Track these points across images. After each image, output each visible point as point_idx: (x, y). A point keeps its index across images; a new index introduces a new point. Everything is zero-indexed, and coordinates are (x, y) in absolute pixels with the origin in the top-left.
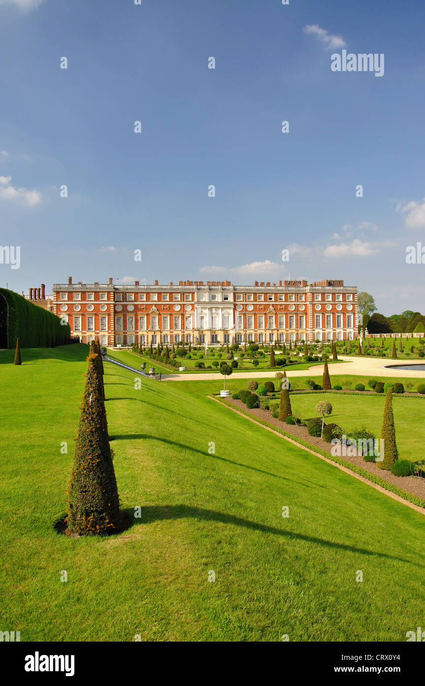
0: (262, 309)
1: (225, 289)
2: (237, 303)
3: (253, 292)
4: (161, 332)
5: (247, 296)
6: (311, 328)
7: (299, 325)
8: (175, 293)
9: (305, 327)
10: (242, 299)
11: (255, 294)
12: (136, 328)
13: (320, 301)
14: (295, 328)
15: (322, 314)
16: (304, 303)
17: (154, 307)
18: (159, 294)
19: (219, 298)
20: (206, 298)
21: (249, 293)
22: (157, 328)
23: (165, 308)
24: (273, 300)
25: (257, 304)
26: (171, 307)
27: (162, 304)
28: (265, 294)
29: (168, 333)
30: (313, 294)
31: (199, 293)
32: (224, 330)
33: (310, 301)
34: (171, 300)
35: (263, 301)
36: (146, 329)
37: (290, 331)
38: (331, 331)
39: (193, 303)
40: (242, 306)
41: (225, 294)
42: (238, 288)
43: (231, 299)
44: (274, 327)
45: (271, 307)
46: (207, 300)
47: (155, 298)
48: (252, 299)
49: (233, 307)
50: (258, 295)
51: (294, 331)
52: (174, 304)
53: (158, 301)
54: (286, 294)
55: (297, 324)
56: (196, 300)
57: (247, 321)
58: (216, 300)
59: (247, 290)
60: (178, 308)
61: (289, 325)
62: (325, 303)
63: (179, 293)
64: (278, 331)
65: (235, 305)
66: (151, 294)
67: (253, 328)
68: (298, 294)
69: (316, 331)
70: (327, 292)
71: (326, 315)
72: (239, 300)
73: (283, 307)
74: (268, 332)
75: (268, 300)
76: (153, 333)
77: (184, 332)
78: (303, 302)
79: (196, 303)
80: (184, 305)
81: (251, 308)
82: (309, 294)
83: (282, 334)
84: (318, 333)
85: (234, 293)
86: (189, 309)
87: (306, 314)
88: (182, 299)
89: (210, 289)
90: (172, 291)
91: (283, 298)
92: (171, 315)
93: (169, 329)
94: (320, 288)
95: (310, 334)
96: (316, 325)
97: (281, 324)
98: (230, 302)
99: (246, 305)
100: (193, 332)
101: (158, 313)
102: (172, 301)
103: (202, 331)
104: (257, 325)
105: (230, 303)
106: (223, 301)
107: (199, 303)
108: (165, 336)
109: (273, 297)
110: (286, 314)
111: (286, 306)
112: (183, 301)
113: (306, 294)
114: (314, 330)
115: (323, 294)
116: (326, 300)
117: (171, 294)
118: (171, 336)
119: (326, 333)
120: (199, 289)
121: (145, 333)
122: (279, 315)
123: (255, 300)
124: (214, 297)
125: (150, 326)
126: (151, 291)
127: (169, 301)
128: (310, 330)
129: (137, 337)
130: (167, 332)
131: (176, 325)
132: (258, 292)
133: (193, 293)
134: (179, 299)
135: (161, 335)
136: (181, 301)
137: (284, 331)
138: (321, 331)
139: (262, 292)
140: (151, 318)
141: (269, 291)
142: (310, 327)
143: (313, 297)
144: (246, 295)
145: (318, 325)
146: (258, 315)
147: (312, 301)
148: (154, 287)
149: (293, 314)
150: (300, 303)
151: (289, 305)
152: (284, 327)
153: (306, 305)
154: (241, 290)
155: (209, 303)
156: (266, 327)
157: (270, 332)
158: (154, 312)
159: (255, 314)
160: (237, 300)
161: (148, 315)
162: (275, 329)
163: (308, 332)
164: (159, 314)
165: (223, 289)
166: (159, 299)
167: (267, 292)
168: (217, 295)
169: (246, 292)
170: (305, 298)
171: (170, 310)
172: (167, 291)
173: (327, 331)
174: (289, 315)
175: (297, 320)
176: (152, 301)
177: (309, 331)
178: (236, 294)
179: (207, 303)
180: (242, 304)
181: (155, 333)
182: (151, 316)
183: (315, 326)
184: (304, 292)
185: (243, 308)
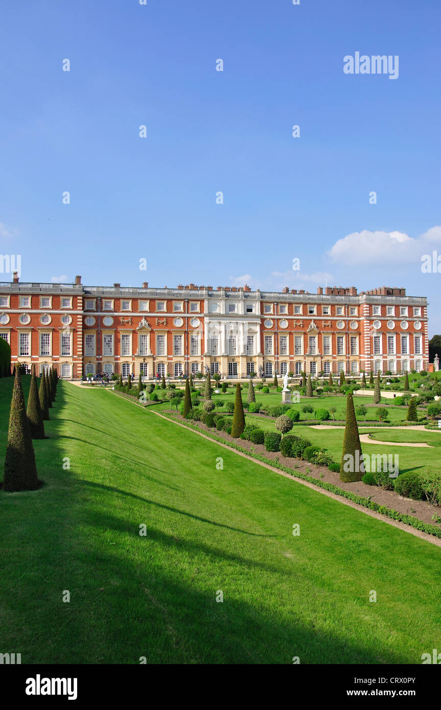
0: (300, 326)
1: (249, 296)
2: (265, 317)
3: (288, 301)
4: (154, 359)
5: (279, 307)
6: (368, 354)
7: (350, 350)
8: (175, 300)
9: (358, 353)
10: (272, 312)
11: (290, 304)
12: (116, 353)
13: (379, 316)
14: (344, 354)
15: (383, 334)
16: (357, 319)
17: (143, 321)
18: (152, 301)
19: (240, 309)
20: (221, 308)
21: (281, 303)
22: (148, 353)
23: (161, 322)
24: (315, 313)
25: (293, 319)
26: (169, 321)
27: (155, 317)
28: (305, 304)
29: (165, 360)
30: (370, 305)
31: (211, 302)
32: (246, 356)
33: (367, 316)
34: (169, 310)
35: (301, 315)
36: (131, 354)
37: (338, 359)
38: (394, 358)
39: (202, 315)
40: (272, 322)
41: (248, 303)
42: (266, 295)
43: (256, 310)
44: (317, 352)
45: (312, 323)
46: (222, 312)
47: (146, 306)
48: (286, 312)
49: (259, 322)
50: (294, 305)
51: (344, 358)
52: (174, 317)
53: (150, 312)
54: (333, 305)
55: (347, 348)
56: (206, 311)
57: (279, 343)
58: (236, 311)
59: (279, 298)
60: (179, 323)
61: (337, 349)
62: (387, 318)
63: (181, 300)
64: (322, 358)
65: (263, 320)
66: (139, 301)
67: (288, 353)
68: (348, 305)
69: (375, 358)
70: (388, 303)
71: (388, 335)
72: (267, 313)
73: (329, 323)
74: (309, 360)
75: (309, 314)
76: (141, 360)
77: (188, 359)
78: (356, 317)
79: (206, 316)
80: (189, 318)
81: (284, 325)
82: (365, 306)
83: (327, 363)
84: (378, 361)
85: (262, 303)
86: (196, 323)
87: (360, 334)
88: (186, 310)
89: (227, 296)
90: (170, 297)
91: (329, 310)
92: (169, 332)
93: (166, 354)
94: (380, 297)
95: (366, 363)
96: (374, 349)
97: (326, 348)
98: (255, 315)
99: (278, 320)
100: (202, 359)
101: (150, 329)
102: (171, 313)
103: (215, 358)
104: (294, 349)
105: (255, 317)
106: (245, 314)
107: (210, 315)
108: (161, 364)
109: (315, 310)
110: (333, 334)
111: (334, 322)
112: (188, 313)
113: (359, 305)
114: (372, 357)
115: (383, 306)
116: (388, 315)
117: (169, 301)
118: (170, 365)
119: (388, 362)
120: (210, 295)
121: (130, 360)
122: (323, 336)
123: (290, 313)
124: (232, 308)
125: (138, 350)
126: (140, 296)
127: (167, 313)
128: (366, 356)
129: (117, 366)
130: (163, 357)
131: (177, 348)
132: (295, 301)
133: (202, 301)
134: (182, 310)
135: (154, 363)
136: (184, 313)
137: (330, 358)
138: (380, 358)
139: (300, 301)
140: (139, 337)
141: (310, 301)
142: (366, 352)
143: (370, 310)
144: (277, 305)
145: (377, 350)
146: (295, 335)
147: (369, 316)
148: (144, 291)
149: (343, 333)
150: (352, 319)
151: (336, 320)
152: (331, 353)
153: (360, 321)
154: (271, 298)
155: (226, 316)
156: (305, 351)
157: (311, 359)
158: (144, 328)
159: (291, 334)
160: (265, 313)
161: (134, 332)
162: (317, 356)
163: (362, 360)
164: (152, 332)
165: (246, 296)
166: (152, 309)
167: (307, 302)
168: (236, 305)
169: (278, 301)
170: (359, 311)
171: (168, 325)
172: (163, 297)
173: (389, 358)
174: (337, 336)
175: (347, 342)
176: (141, 312)
177: (364, 358)
178: (264, 304)
179: (222, 316)
180: (272, 319)
181: (144, 359)
182: (139, 334)
183: (374, 352)
184: (357, 303)
185: (274, 325)
